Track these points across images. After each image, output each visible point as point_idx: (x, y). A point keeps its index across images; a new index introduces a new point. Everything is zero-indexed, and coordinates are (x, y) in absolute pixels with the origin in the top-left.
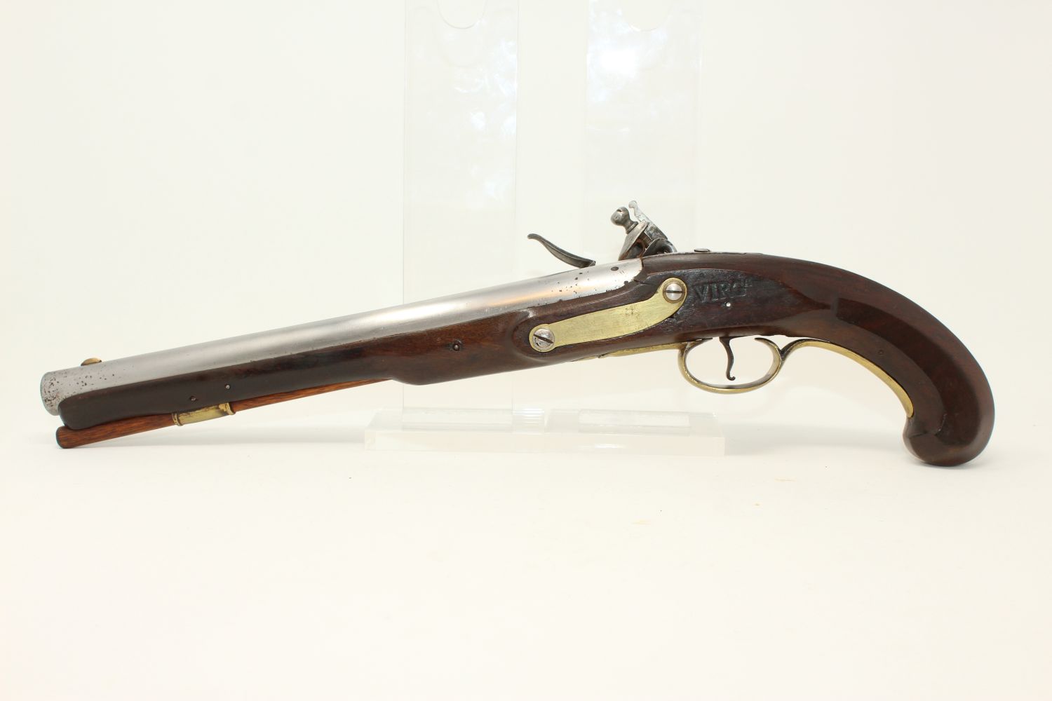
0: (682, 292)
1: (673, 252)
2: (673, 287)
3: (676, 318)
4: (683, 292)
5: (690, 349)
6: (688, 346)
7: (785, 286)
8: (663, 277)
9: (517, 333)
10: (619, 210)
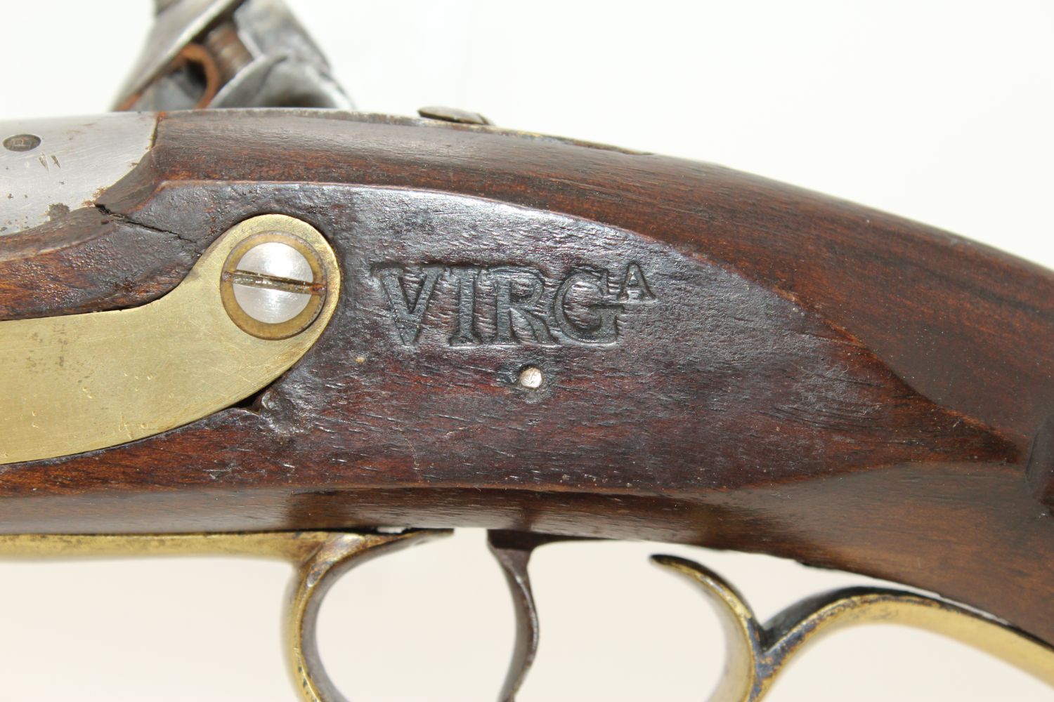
0: (313, 288)
2: (276, 257)
3: (274, 414)
4: (317, 288)
7: (811, 321)
8: (235, 208)
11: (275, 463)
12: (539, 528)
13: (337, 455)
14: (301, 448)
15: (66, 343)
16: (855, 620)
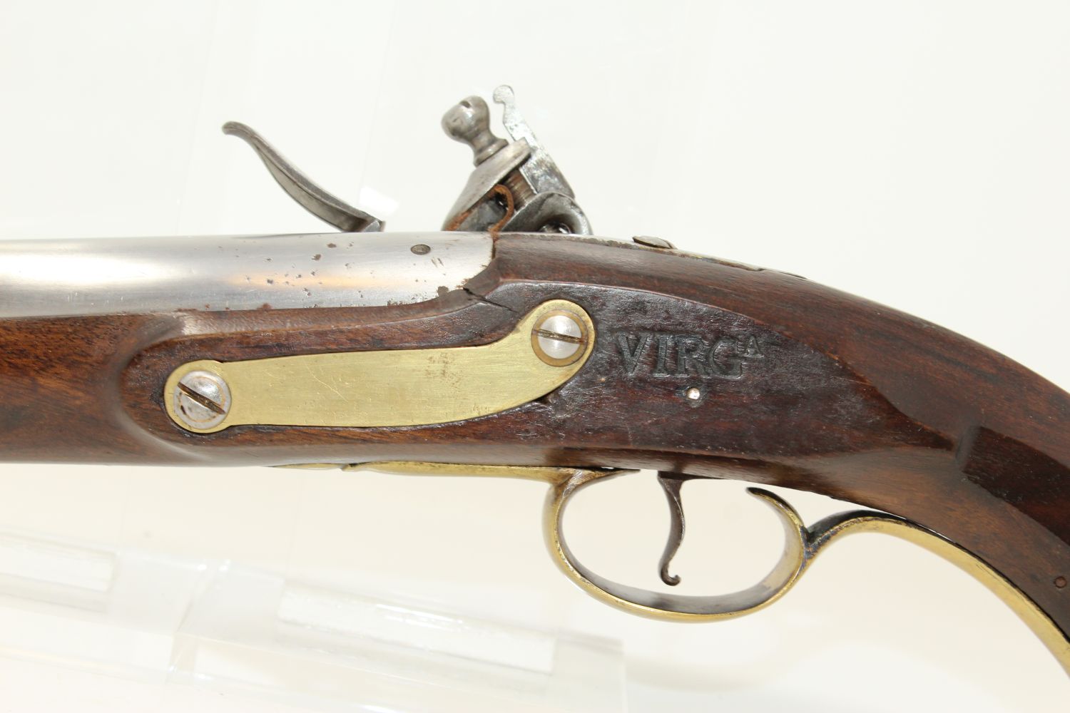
0: (580, 341)
1: (584, 234)
2: (561, 324)
3: (555, 406)
4: (582, 341)
5: (577, 488)
6: (574, 482)
7: (845, 371)
8: (540, 296)
9: (134, 372)
10: (466, 104)
11: (555, 432)
12: (687, 471)
13: (588, 430)
14: (568, 426)
15: (447, 363)
16: (859, 530)
